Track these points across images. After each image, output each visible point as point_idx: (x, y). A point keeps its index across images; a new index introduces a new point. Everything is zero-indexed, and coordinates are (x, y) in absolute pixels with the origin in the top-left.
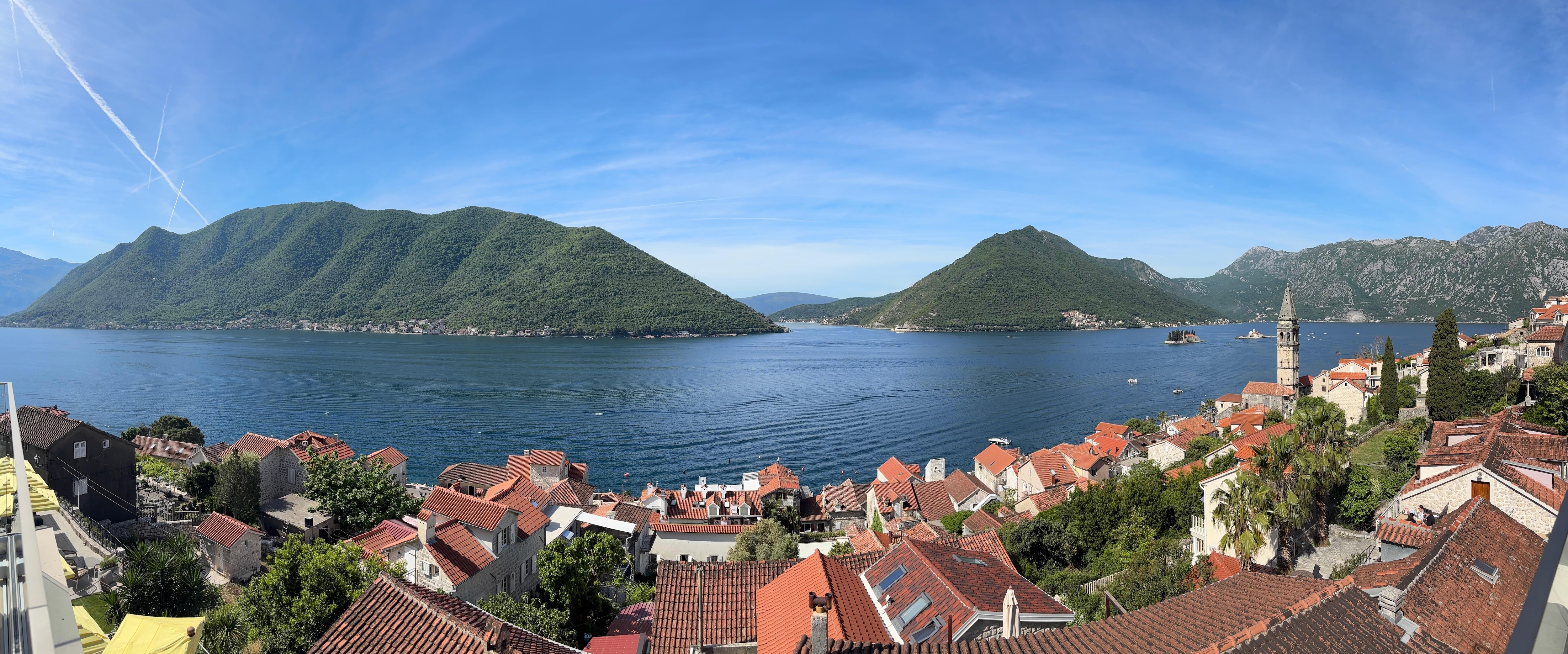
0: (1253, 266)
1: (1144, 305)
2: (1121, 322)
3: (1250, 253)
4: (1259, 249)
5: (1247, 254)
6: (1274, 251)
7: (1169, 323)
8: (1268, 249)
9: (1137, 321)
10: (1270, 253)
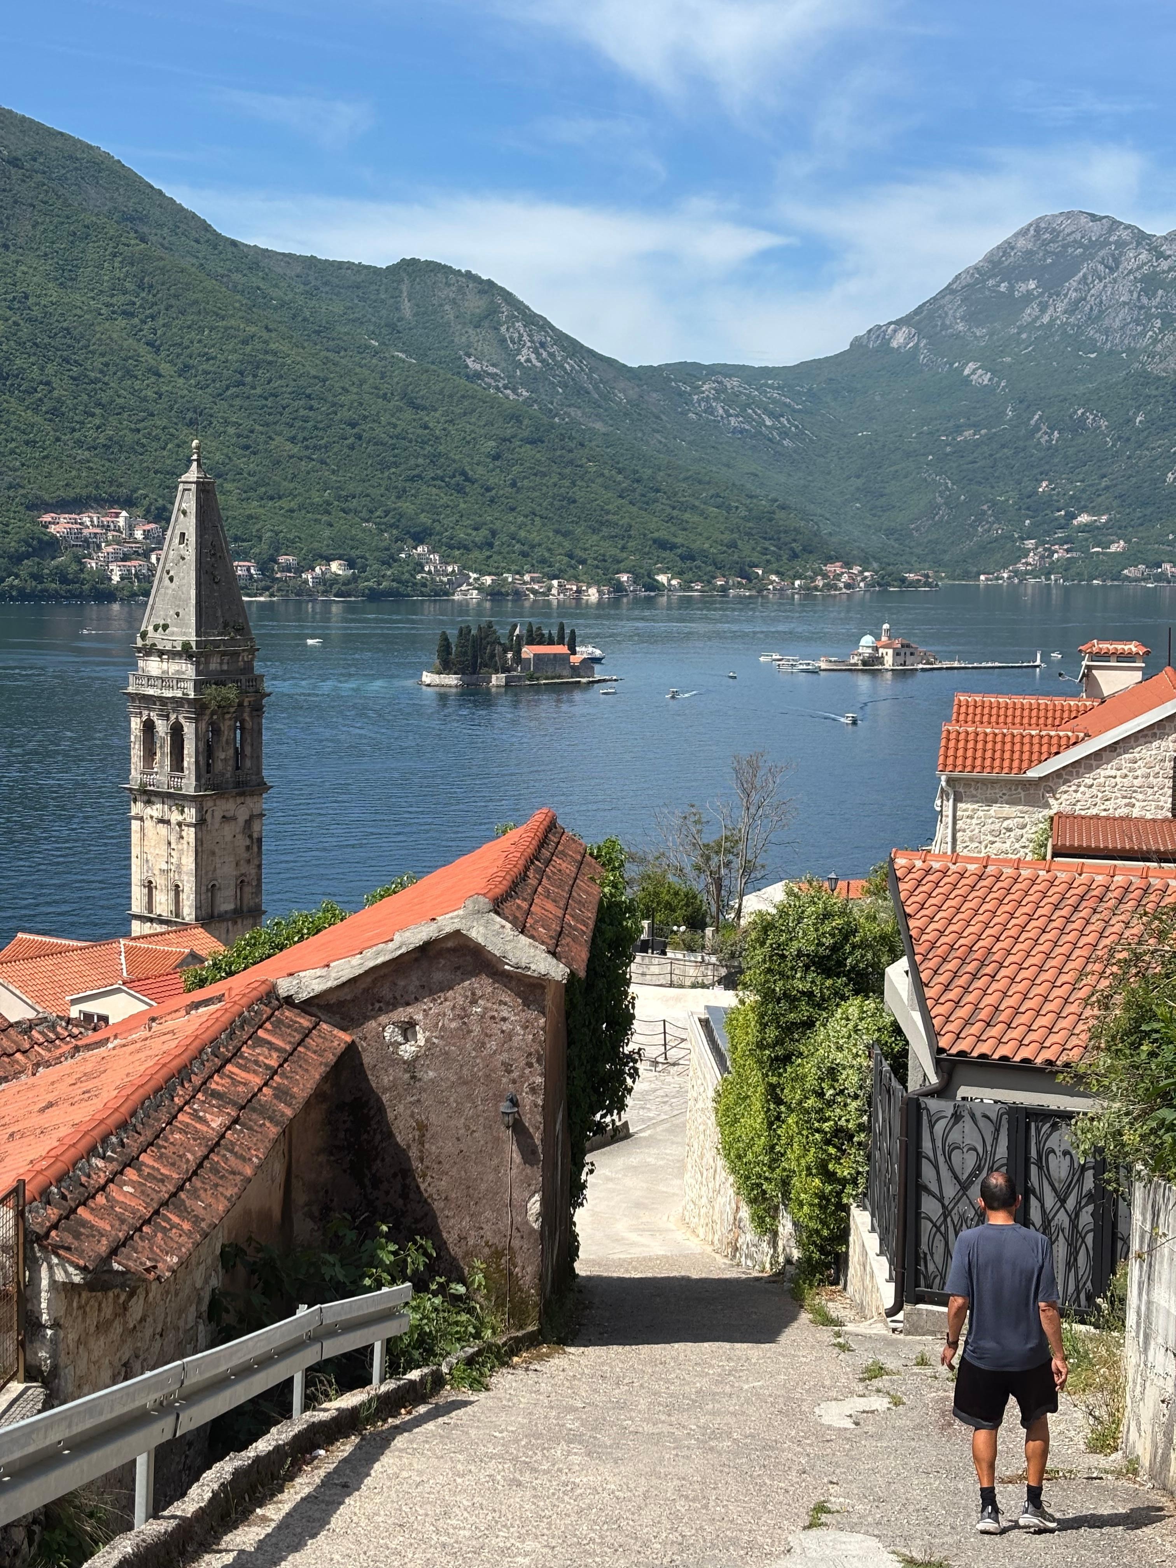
0: (1030, 312)
1: (460, 490)
2: (335, 567)
3: (1021, 243)
4: (1067, 227)
5: (1007, 248)
6: (1141, 238)
7: (576, 579)
8: (1115, 224)
9: (419, 568)
10: (1121, 244)
